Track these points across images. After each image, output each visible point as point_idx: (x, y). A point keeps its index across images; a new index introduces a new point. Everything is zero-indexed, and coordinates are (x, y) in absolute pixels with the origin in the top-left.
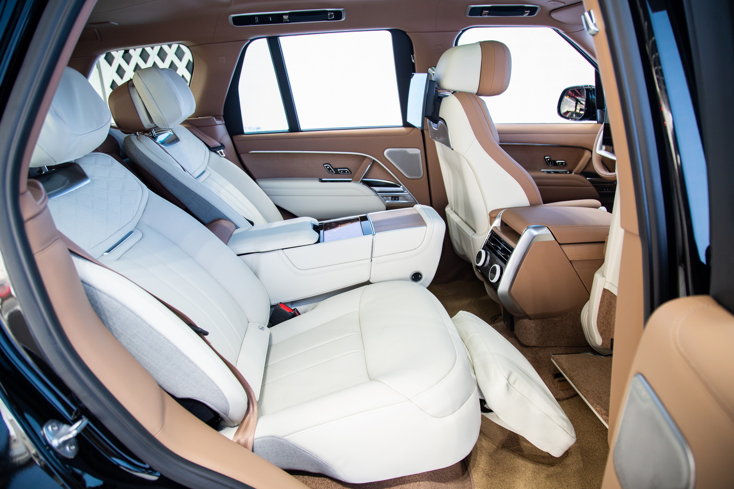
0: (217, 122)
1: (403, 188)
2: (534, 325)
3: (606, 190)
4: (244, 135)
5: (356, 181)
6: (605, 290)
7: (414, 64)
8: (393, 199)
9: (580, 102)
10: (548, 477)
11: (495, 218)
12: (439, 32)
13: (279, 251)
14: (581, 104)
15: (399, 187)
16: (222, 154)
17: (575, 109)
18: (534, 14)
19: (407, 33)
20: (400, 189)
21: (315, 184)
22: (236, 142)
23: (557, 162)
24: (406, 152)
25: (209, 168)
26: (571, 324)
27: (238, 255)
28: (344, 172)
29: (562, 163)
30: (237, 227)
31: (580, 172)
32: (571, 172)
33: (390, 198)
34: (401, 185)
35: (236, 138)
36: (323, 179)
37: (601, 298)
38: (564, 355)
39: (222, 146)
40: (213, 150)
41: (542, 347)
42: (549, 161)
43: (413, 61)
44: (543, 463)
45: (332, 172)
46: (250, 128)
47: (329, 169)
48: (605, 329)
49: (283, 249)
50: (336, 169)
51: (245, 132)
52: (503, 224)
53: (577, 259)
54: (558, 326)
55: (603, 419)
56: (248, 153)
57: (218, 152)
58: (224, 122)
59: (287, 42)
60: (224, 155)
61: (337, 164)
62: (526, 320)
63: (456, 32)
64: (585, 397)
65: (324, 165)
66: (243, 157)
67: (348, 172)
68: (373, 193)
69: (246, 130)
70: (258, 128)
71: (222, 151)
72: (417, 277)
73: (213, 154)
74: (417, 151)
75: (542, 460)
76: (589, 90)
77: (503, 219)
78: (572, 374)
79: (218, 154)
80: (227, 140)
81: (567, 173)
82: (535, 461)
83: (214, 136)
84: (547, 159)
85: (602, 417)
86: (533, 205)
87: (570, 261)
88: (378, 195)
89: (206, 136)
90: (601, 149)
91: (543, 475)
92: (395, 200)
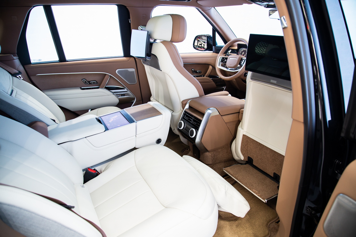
0: (14, 57)
1: (127, 89)
2: (211, 154)
3: (218, 83)
4: (32, 65)
5: (102, 88)
6: (243, 135)
7: (130, 24)
8: (122, 96)
9: (199, 41)
10: (237, 226)
11: (186, 104)
12: (144, 7)
13: (83, 139)
14: (200, 42)
15: (125, 89)
16: (21, 78)
17: (197, 44)
18: (189, 1)
19: (127, 7)
20: (125, 90)
21: (78, 91)
22: (27, 69)
23: (197, 71)
24: (127, 71)
25: (14, 87)
26: (226, 151)
27: (58, 144)
28: (94, 83)
29: (199, 72)
30: (48, 126)
31: (208, 75)
32: (204, 76)
33: (120, 95)
34: (125, 88)
35: (26, 67)
36: (82, 88)
37: (242, 139)
38: (229, 167)
39: (20, 73)
40: (14, 75)
41: (214, 164)
42: (194, 71)
43: (130, 22)
44: (232, 220)
45: (87, 83)
46: (34, 60)
47: (86, 82)
48: (245, 152)
49: (86, 137)
50: (89, 82)
51: (31, 62)
52: (190, 107)
53: (228, 122)
54: (221, 153)
55: (258, 195)
56: (35, 75)
57: (18, 76)
58: (18, 58)
59: (56, 9)
60: (22, 79)
61: (89, 79)
62: (207, 153)
63: (152, 8)
64: (246, 186)
65: (82, 80)
66: (33, 78)
67: (96, 83)
68: (112, 94)
69: (32, 61)
70: (40, 60)
71: (20, 75)
72: (159, 141)
73: (14, 78)
74: (133, 70)
75: (231, 219)
76: (208, 37)
77: (190, 105)
78: (237, 176)
79: (18, 78)
80: (21, 68)
81: (202, 77)
82: (229, 220)
83: (13, 66)
84: (193, 70)
85: (257, 195)
86: (201, 96)
87: (226, 123)
88: (114, 94)
89: (9, 67)
90: (219, 65)
91: (234, 226)
92: (123, 96)
